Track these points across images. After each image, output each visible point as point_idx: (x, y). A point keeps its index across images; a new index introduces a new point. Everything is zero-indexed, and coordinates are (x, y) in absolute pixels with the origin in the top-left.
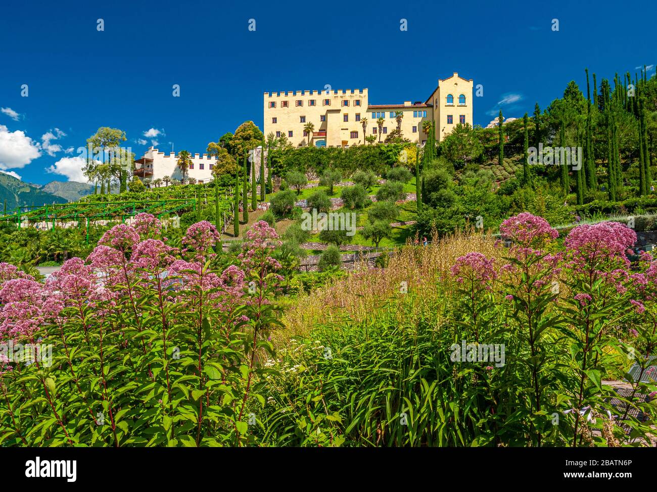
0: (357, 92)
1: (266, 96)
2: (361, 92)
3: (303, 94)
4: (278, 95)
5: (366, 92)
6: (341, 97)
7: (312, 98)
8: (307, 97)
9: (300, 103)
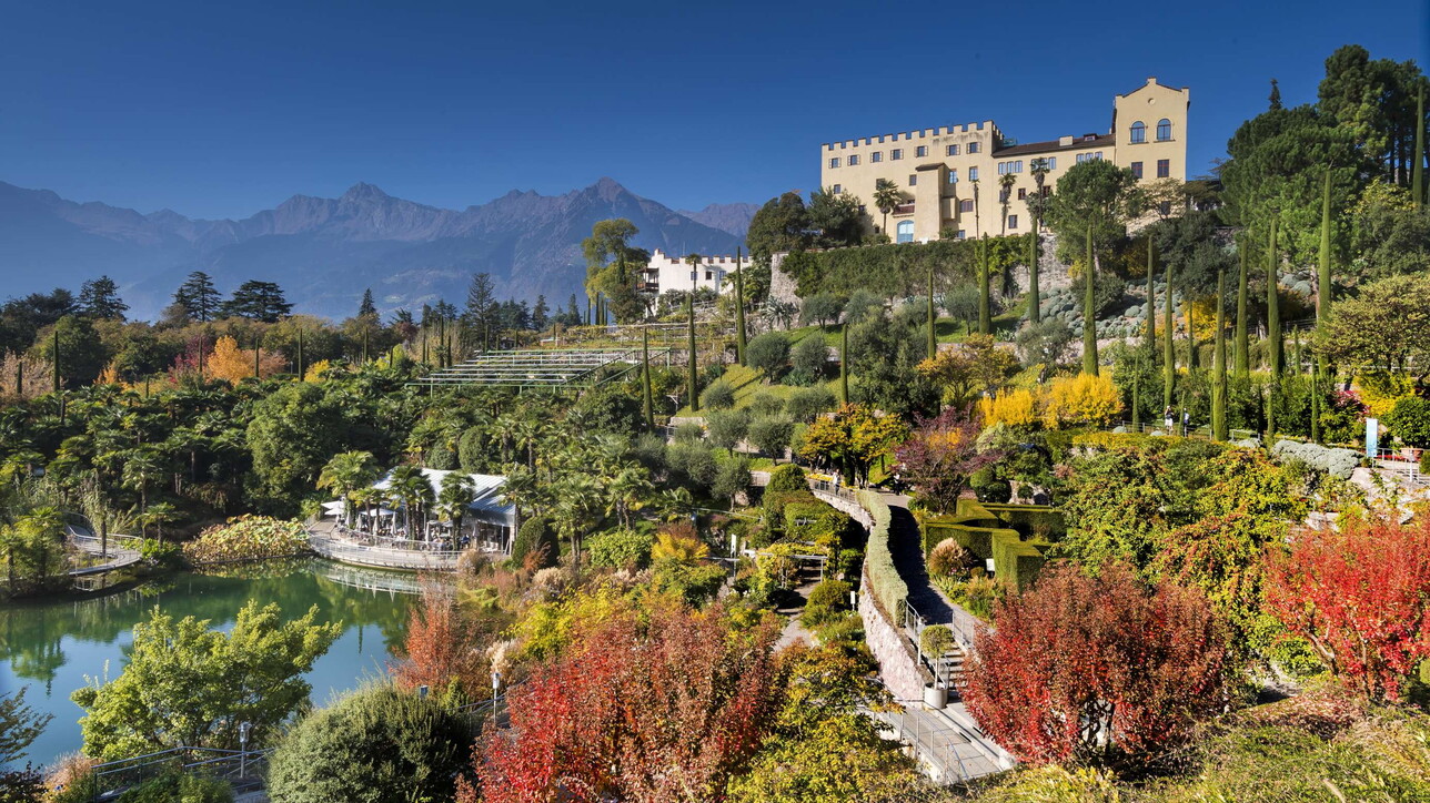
0: (972, 127)
1: (825, 148)
2: (980, 127)
3: (881, 141)
4: (843, 147)
5: (988, 126)
6: (946, 139)
7: (895, 145)
8: (888, 145)
9: (876, 157)
